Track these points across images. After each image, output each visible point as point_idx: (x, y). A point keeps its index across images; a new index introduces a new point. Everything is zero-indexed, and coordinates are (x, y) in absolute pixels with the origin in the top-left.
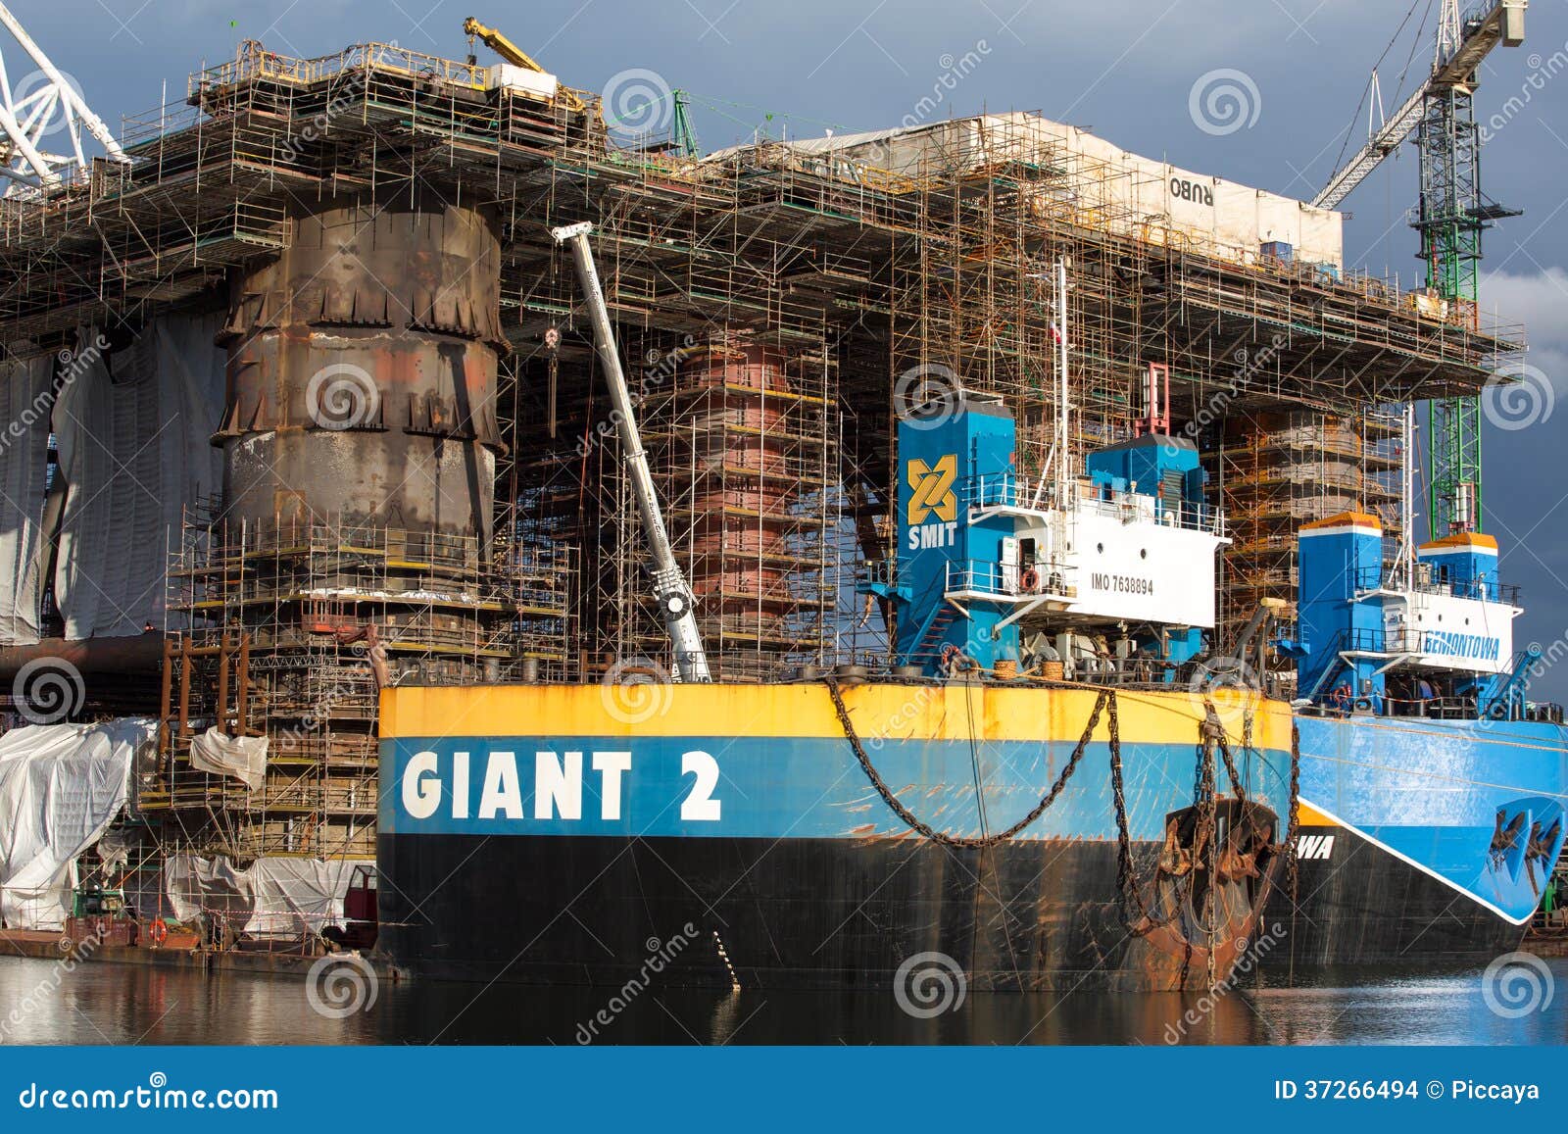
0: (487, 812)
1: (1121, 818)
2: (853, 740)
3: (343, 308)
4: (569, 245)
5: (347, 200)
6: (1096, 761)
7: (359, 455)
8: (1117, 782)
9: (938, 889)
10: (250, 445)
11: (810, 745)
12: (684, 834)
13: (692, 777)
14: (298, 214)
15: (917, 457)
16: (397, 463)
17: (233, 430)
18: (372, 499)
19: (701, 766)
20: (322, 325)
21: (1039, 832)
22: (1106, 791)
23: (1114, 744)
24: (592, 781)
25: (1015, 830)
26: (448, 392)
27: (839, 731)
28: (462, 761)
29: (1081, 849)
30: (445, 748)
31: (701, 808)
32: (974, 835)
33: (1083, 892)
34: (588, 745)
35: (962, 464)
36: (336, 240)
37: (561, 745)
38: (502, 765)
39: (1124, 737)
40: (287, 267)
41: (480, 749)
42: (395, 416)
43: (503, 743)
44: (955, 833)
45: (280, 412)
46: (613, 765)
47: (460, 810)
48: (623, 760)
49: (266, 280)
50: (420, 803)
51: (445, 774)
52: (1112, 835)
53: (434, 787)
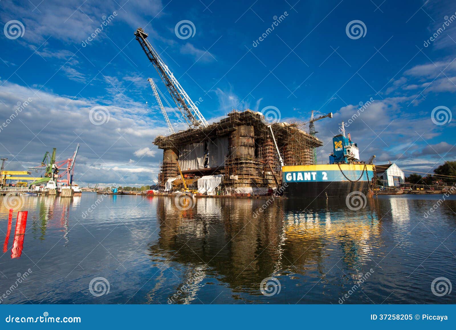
0: (298, 179)
1: (368, 179)
2: (341, 171)
3: (243, 135)
4: (269, 127)
5: (243, 125)
6: (365, 172)
7: (245, 148)
8: (367, 175)
9: (350, 187)
10: (234, 148)
11: (337, 171)
12: (324, 181)
13: (323, 175)
14: (238, 126)
15: (335, 141)
16: (248, 149)
17: (231, 146)
18: (246, 153)
19: (325, 174)
20: (241, 136)
21: (361, 180)
22: (366, 176)
23: (366, 171)
24: (312, 176)
25: (358, 180)
26: (252, 143)
27: (339, 169)
28: (294, 174)
29: (365, 182)
30: (292, 173)
31: (325, 178)
32: (354, 181)
33: (364, 187)
34: (311, 172)
35: (343, 142)
36: (242, 128)
37: (307, 172)
38: (300, 174)
39: (367, 170)
40: (237, 131)
41: (297, 173)
42: (248, 145)
43: (300, 172)
44: (353, 180)
45: (237, 145)
46: (314, 174)
47: (295, 179)
48: (315, 173)
49: (235, 132)
50: (289, 178)
51: (292, 175)
52: (367, 181)
53: (291, 177)
